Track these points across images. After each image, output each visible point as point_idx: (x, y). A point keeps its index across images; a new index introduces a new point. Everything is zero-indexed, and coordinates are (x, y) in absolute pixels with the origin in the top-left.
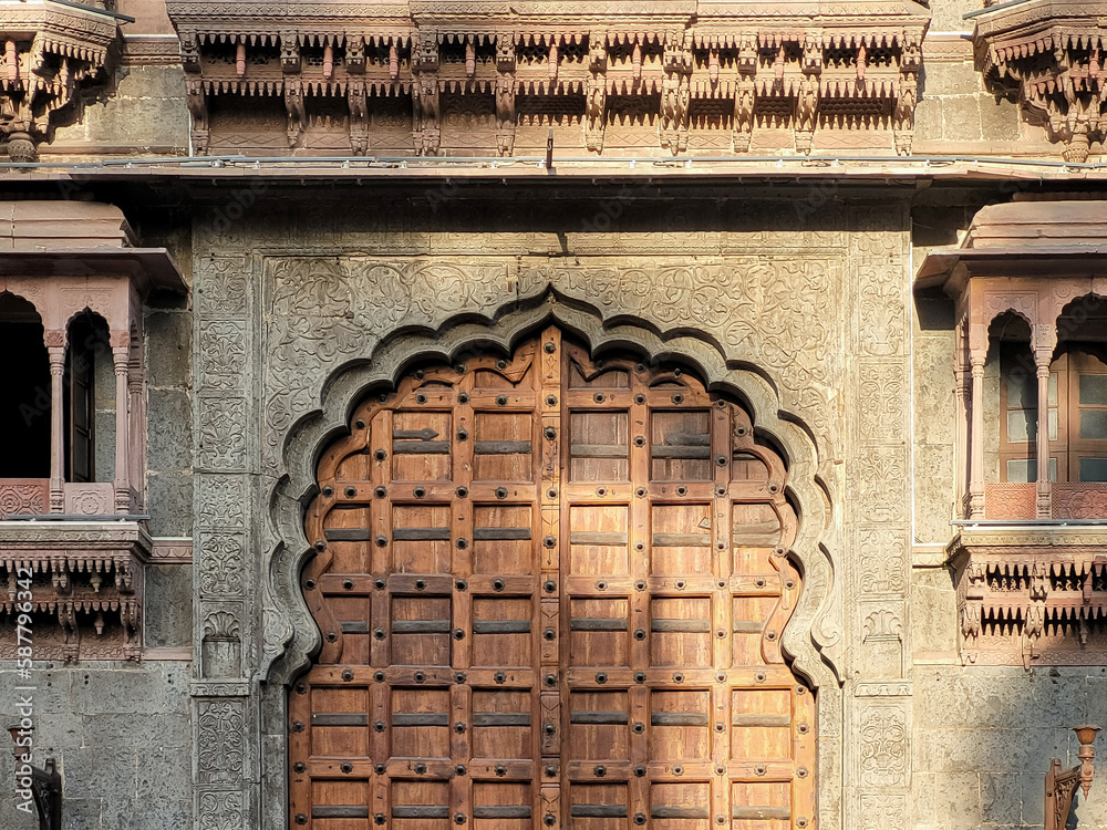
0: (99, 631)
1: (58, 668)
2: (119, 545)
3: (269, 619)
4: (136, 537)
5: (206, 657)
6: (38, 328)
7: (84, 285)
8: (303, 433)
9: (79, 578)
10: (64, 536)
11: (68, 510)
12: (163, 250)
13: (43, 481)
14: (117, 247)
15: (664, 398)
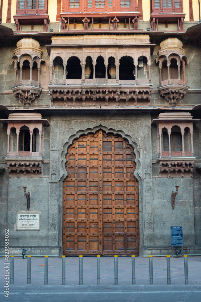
0: (36, 173)
1: (30, 179)
2: (39, 161)
3: (61, 171)
4: (42, 160)
5: (51, 177)
6: (29, 130)
7: (35, 124)
8: (66, 145)
9: (34, 166)
10: (32, 160)
11: (32, 156)
12: (47, 119)
13: (29, 152)
14: (40, 119)
15: (116, 140)
